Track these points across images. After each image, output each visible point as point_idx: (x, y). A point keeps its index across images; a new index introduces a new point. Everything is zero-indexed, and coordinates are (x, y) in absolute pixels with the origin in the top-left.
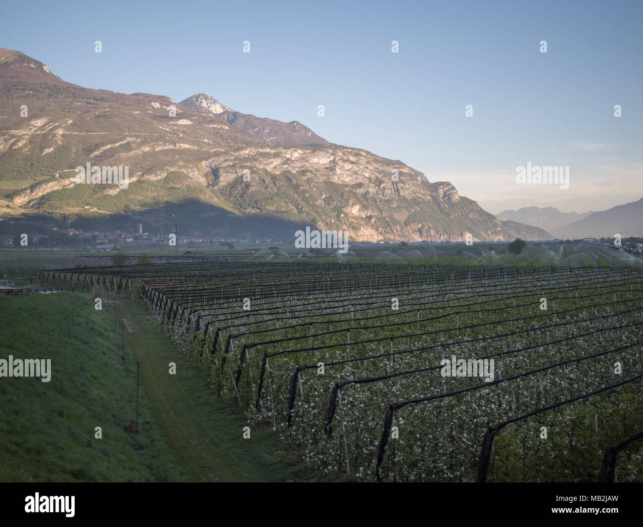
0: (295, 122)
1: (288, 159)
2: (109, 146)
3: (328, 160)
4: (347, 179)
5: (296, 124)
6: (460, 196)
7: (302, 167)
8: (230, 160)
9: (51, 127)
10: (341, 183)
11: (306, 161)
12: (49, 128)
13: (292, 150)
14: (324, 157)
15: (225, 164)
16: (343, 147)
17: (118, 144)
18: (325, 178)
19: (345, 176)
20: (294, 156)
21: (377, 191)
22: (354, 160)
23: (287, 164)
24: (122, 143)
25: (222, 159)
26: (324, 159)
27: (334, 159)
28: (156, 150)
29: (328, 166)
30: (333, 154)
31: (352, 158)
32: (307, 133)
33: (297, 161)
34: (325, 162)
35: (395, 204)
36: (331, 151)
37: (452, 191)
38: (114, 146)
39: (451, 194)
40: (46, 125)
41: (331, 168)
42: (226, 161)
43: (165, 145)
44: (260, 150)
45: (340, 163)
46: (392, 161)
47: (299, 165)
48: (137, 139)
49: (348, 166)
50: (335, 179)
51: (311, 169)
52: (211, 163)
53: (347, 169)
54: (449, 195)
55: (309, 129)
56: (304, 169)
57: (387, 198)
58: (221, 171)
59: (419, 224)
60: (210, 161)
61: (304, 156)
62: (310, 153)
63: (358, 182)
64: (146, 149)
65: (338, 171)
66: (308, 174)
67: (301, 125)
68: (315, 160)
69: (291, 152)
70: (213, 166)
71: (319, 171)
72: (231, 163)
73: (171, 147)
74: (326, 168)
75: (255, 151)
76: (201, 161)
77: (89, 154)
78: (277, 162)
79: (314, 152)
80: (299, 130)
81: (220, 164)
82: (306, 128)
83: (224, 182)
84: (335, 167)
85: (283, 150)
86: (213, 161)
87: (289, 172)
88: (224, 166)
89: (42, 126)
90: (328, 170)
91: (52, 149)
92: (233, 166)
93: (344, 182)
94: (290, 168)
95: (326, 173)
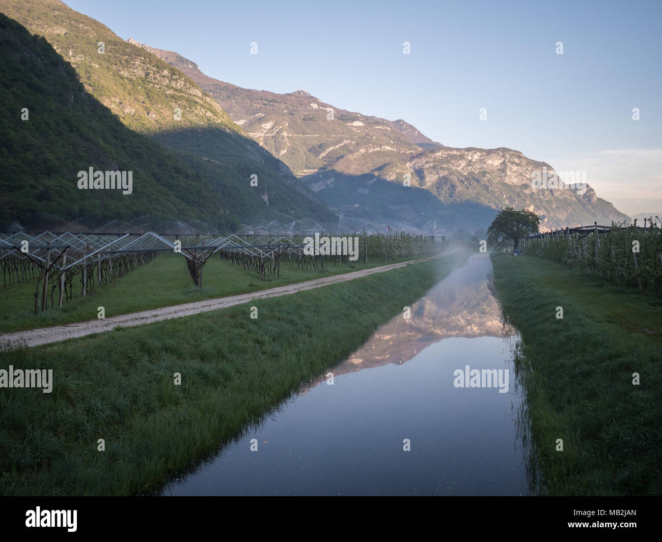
0: (401, 120)
1: (470, 161)
2: (332, 148)
3: (500, 162)
4: (515, 180)
5: (402, 122)
6: (597, 198)
7: (481, 168)
8: (431, 162)
9: (278, 130)
10: (511, 184)
11: (484, 163)
12: (276, 131)
13: (472, 152)
14: (496, 160)
15: (427, 166)
16: (510, 150)
17: (338, 146)
18: (499, 179)
19: (513, 177)
20: (474, 158)
21: (538, 192)
22: (517, 162)
23: (471, 165)
24: (341, 145)
25: (424, 161)
26: (496, 161)
27: (504, 161)
28: (369, 152)
29: (500, 168)
30: (503, 156)
31: (517, 161)
32: (414, 132)
33: (477, 162)
34: (497, 164)
35: (555, 204)
36: (501, 154)
37: (591, 193)
38: (335, 148)
39: (591, 195)
40: (273, 128)
41: (503, 169)
42: (427, 162)
43: (374, 148)
44: (449, 152)
45: (509, 165)
46: (539, 163)
47: (478, 167)
48: (352, 142)
49: (515, 168)
50: (507, 181)
51: (488, 170)
52: (414, 165)
53: (514, 170)
54: (589, 196)
55: (415, 128)
56: (483, 170)
57: (547, 199)
58: (426, 172)
59: (578, 224)
60: (414, 162)
61: (482, 158)
62: (486, 155)
63: (523, 183)
64: (363, 151)
65: (508, 173)
66: (488, 175)
67: (407, 124)
68: (490, 162)
69: (472, 155)
70: (417, 167)
71: (494, 173)
72: (432, 165)
73: (378, 149)
74: (499, 170)
75: (446, 153)
76: (406, 162)
77: (317, 156)
78: (463, 163)
79: (489, 154)
80: (406, 129)
81: (423, 166)
82: (412, 127)
83: (429, 182)
84: (506, 169)
85: (466, 153)
86: (416, 163)
87: (473, 173)
88: (426, 167)
89: (270, 129)
90: (501, 172)
91: (285, 151)
92: (434, 167)
93: (513, 183)
94: (473, 170)
95: (499, 175)
